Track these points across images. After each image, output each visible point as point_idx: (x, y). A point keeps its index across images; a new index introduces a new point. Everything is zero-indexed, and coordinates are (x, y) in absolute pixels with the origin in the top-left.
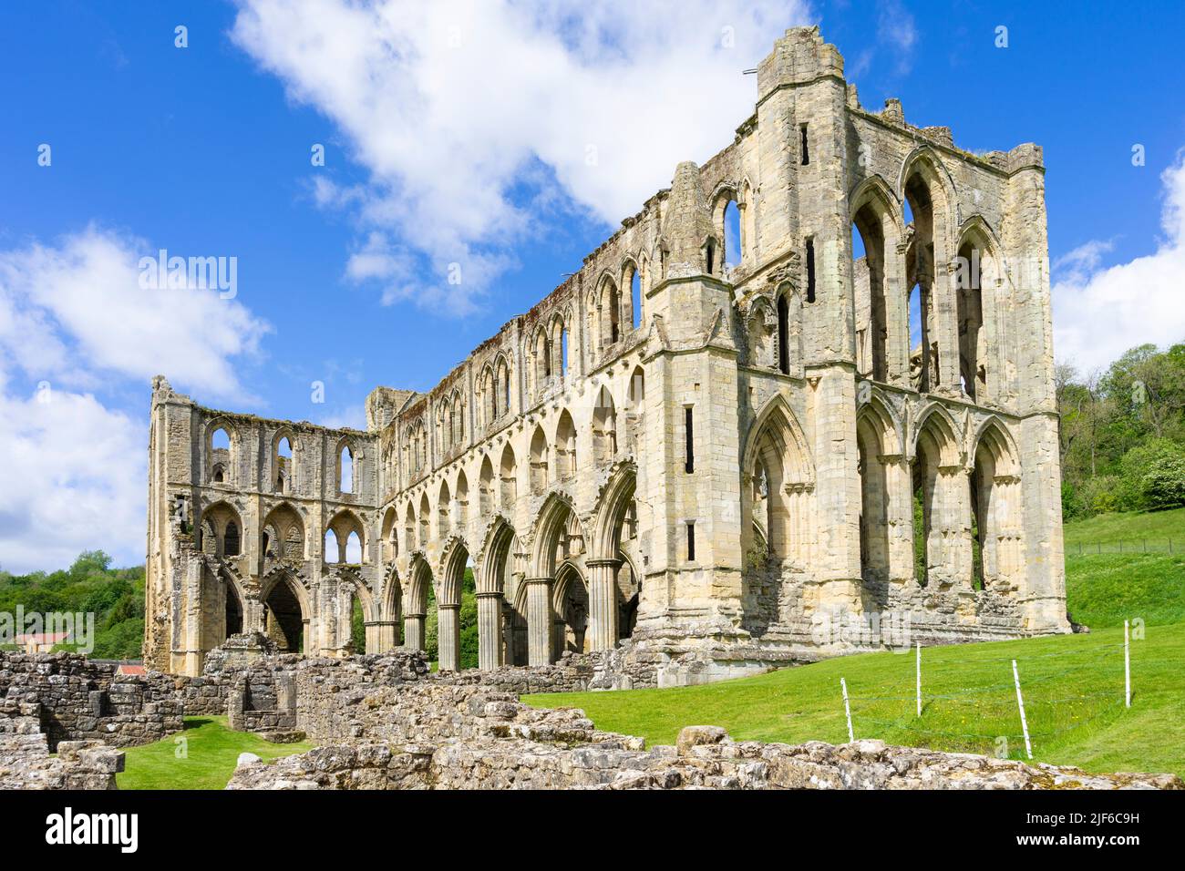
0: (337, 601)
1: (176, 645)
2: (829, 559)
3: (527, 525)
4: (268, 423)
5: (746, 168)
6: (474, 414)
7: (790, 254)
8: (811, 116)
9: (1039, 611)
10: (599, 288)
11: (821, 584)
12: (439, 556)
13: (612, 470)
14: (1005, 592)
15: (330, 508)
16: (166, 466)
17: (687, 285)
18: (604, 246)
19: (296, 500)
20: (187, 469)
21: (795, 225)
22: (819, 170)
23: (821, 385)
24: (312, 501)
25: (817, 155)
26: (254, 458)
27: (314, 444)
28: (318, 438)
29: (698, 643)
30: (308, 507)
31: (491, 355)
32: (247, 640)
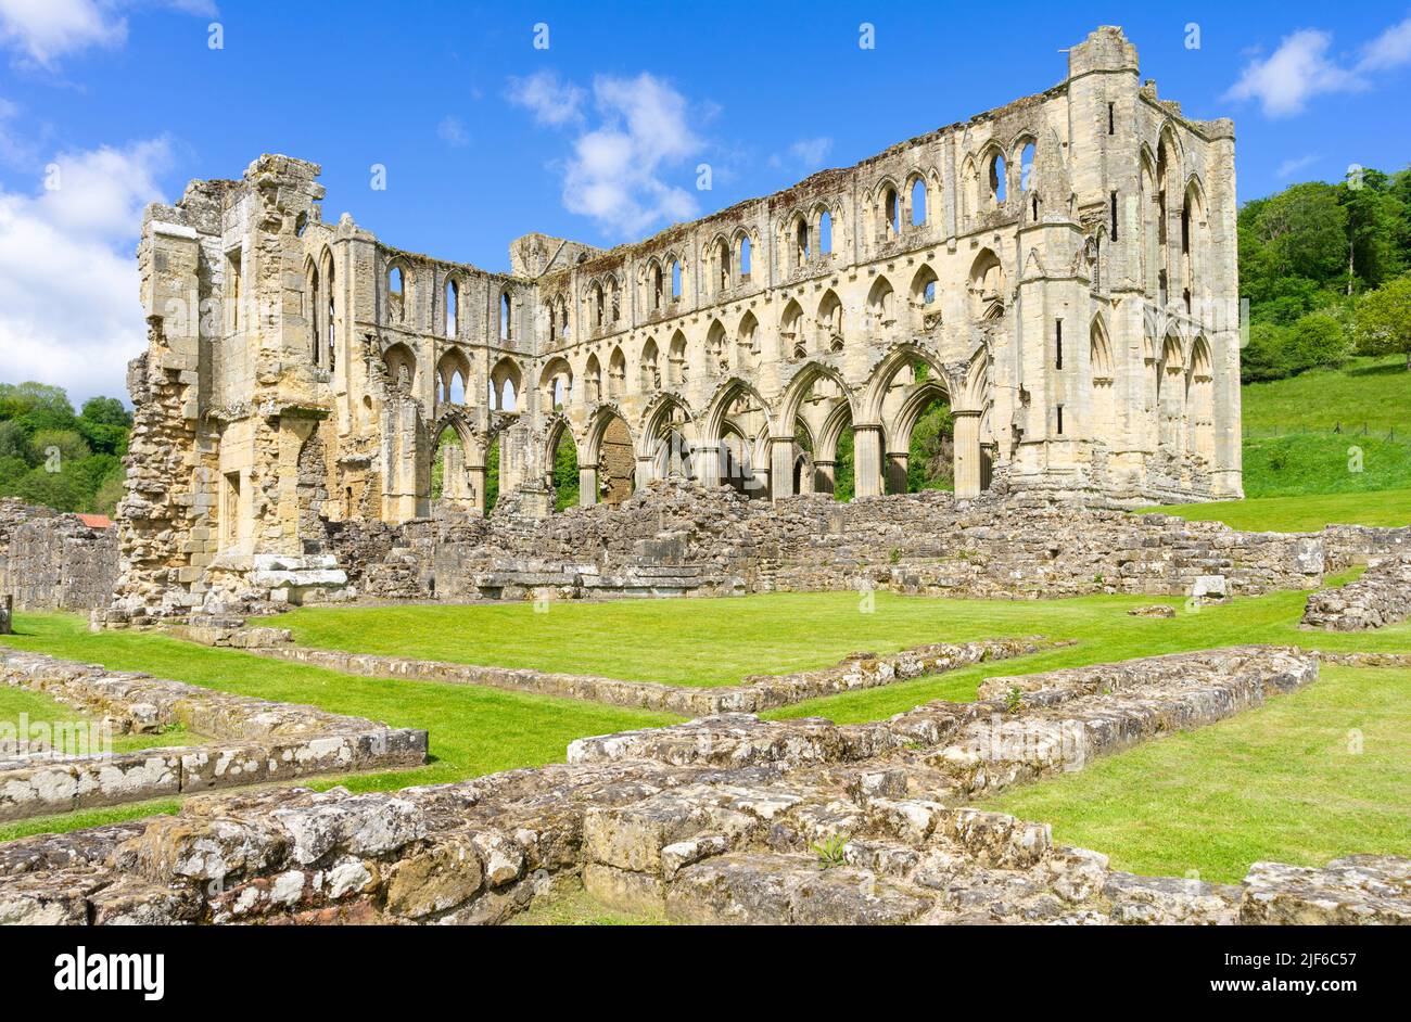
0: (528, 449)
1: (390, 487)
2: (1124, 436)
3: (776, 388)
4: (440, 264)
5: (1051, 124)
6: (700, 280)
7: (1101, 204)
8: (1117, 97)
9: (1224, 480)
10: (877, 190)
11: (1118, 454)
12: (641, 410)
13: (889, 349)
14: (1200, 465)
15: (493, 354)
16: (352, 304)
17: (1059, 229)
18: (885, 156)
19: (464, 344)
20: (372, 308)
21: (1105, 181)
22: (1123, 140)
23: (1120, 305)
24: (478, 347)
25: (1121, 129)
26: (429, 301)
27: (480, 289)
28: (483, 283)
29: (1070, 494)
30: (475, 352)
31: (729, 228)
32: (537, 484)
